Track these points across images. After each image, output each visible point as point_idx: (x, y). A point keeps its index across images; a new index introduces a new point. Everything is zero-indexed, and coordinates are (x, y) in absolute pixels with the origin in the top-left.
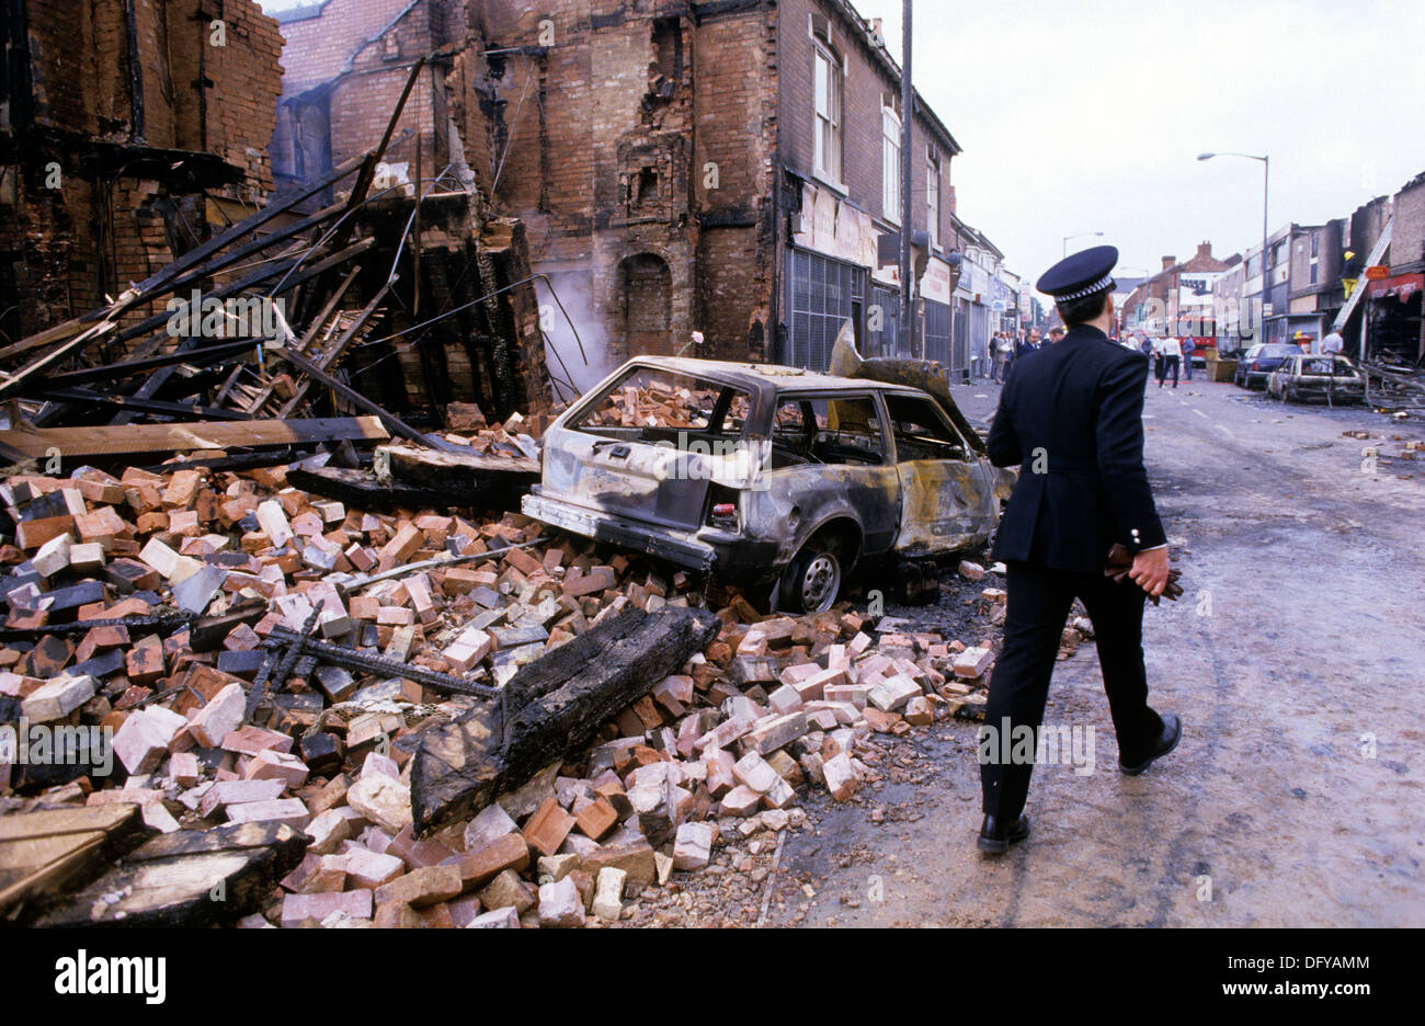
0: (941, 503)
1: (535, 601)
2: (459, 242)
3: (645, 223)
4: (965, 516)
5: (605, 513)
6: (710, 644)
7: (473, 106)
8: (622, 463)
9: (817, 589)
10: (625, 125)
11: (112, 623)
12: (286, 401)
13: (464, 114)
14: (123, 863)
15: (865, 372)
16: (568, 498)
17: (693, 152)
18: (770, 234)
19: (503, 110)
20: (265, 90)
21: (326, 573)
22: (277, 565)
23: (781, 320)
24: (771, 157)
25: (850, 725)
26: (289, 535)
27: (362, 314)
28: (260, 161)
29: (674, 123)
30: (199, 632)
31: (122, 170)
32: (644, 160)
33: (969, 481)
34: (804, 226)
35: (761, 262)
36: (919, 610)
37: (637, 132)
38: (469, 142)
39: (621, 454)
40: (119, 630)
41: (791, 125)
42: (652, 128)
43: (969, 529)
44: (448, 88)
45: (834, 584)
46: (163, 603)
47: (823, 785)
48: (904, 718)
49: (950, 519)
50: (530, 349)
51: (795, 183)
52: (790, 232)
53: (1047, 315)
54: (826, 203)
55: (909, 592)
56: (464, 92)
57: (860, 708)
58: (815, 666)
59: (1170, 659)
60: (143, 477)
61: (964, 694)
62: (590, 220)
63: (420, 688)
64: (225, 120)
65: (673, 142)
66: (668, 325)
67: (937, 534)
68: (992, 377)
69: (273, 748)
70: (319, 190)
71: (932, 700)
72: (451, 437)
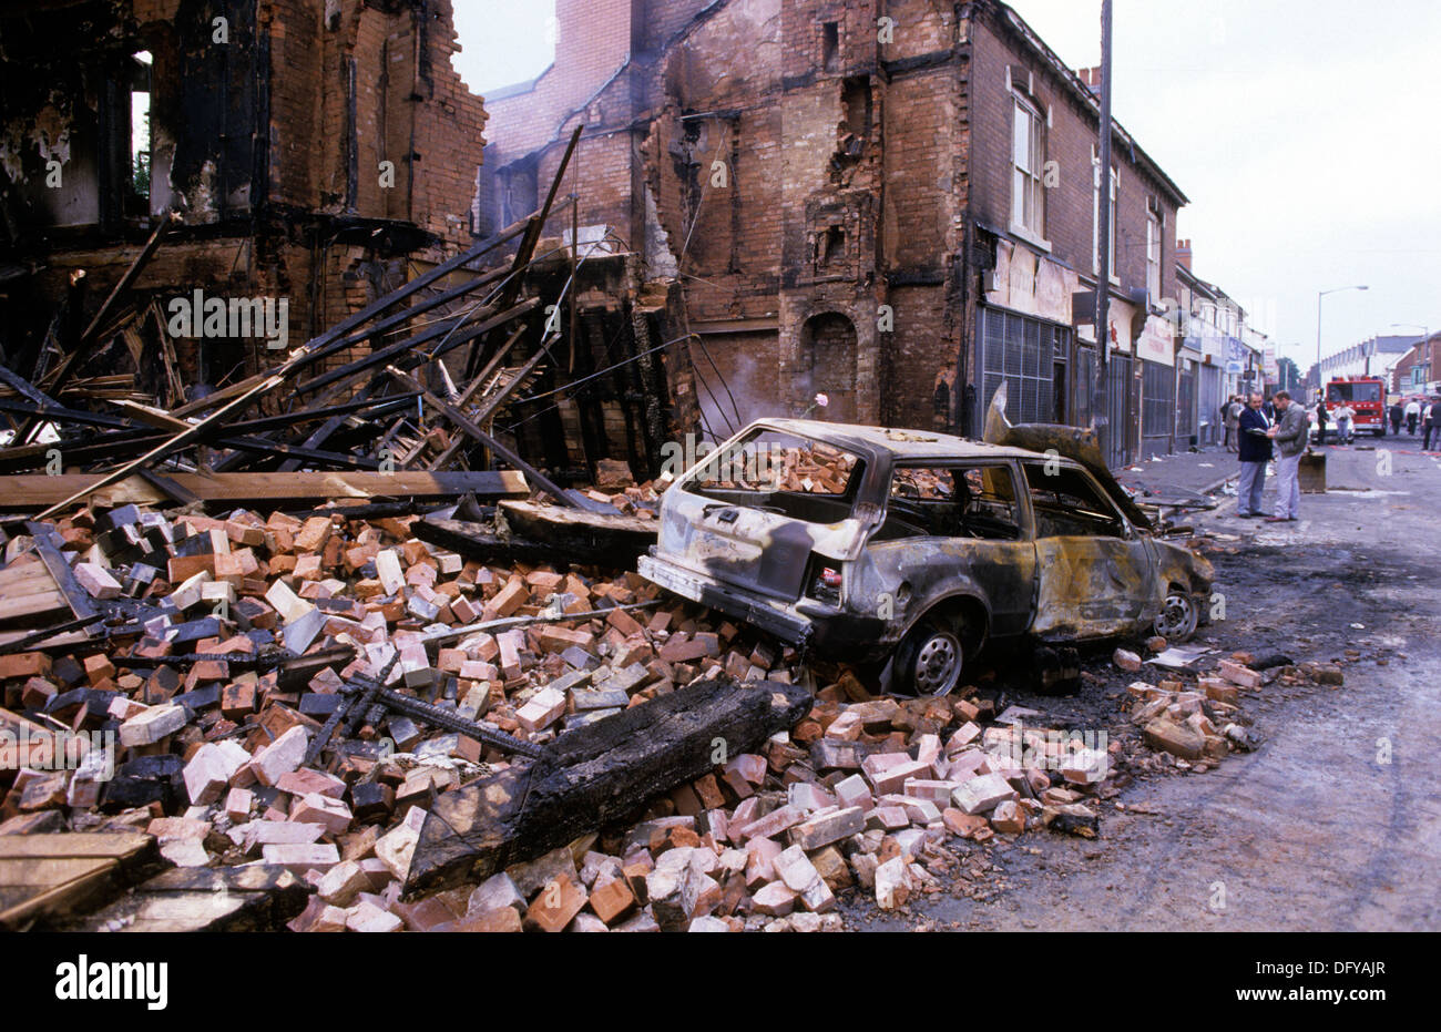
0: (1093, 584)
1: (625, 665)
2: (616, 302)
3: (831, 281)
4: (1123, 599)
5: (712, 578)
6: (799, 723)
7: (667, 168)
8: (729, 528)
9: (934, 671)
10: (813, 184)
11: (216, 658)
12: (438, 453)
13: (658, 177)
14: (136, 891)
15: (1014, 439)
16: (680, 561)
17: (881, 209)
18: (959, 293)
19: (698, 172)
20: (467, 160)
21: (428, 623)
22: (380, 613)
23: (970, 380)
24: (962, 214)
25: (924, 826)
26: (402, 583)
27: (521, 371)
28: (459, 226)
29: (862, 181)
30: (286, 672)
31: (334, 238)
32: (832, 218)
33: (1128, 561)
34: (998, 283)
35: (949, 322)
36: (1055, 701)
37: (826, 191)
38: (662, 203)
39: (730, 518)
40: (220, 664)
41: (984, 181)
42: (841, 187)
43: (1128, 614)
44: (644, 153)
45: (955, 666)
46: (274, 642)
47: (871, 891)
48: (991, 825)
49: (1105, 602)
50: (684, 408)
51: (990, 240)
52: (982, 288)
53: (1304, 377)
54: (1024, 261)
55: (1044, 680)
56: (659, 156)
57: (941, 808)
58: (905, 756)
59: (1337, 784)
60: (286, 521)
61: (1068, 803)
62: (778, 278)
63: (479, 745)
64: (430, 190)
65: (861, 199)
66: (854, 384)
67: (1088, 617)
68: (1226, 444)
69: (325, 793)
70: (484, 252)
71: (1027, 806)
72: (594, 494)
